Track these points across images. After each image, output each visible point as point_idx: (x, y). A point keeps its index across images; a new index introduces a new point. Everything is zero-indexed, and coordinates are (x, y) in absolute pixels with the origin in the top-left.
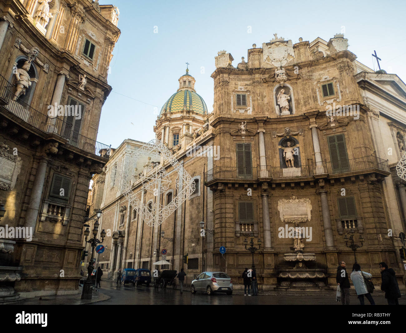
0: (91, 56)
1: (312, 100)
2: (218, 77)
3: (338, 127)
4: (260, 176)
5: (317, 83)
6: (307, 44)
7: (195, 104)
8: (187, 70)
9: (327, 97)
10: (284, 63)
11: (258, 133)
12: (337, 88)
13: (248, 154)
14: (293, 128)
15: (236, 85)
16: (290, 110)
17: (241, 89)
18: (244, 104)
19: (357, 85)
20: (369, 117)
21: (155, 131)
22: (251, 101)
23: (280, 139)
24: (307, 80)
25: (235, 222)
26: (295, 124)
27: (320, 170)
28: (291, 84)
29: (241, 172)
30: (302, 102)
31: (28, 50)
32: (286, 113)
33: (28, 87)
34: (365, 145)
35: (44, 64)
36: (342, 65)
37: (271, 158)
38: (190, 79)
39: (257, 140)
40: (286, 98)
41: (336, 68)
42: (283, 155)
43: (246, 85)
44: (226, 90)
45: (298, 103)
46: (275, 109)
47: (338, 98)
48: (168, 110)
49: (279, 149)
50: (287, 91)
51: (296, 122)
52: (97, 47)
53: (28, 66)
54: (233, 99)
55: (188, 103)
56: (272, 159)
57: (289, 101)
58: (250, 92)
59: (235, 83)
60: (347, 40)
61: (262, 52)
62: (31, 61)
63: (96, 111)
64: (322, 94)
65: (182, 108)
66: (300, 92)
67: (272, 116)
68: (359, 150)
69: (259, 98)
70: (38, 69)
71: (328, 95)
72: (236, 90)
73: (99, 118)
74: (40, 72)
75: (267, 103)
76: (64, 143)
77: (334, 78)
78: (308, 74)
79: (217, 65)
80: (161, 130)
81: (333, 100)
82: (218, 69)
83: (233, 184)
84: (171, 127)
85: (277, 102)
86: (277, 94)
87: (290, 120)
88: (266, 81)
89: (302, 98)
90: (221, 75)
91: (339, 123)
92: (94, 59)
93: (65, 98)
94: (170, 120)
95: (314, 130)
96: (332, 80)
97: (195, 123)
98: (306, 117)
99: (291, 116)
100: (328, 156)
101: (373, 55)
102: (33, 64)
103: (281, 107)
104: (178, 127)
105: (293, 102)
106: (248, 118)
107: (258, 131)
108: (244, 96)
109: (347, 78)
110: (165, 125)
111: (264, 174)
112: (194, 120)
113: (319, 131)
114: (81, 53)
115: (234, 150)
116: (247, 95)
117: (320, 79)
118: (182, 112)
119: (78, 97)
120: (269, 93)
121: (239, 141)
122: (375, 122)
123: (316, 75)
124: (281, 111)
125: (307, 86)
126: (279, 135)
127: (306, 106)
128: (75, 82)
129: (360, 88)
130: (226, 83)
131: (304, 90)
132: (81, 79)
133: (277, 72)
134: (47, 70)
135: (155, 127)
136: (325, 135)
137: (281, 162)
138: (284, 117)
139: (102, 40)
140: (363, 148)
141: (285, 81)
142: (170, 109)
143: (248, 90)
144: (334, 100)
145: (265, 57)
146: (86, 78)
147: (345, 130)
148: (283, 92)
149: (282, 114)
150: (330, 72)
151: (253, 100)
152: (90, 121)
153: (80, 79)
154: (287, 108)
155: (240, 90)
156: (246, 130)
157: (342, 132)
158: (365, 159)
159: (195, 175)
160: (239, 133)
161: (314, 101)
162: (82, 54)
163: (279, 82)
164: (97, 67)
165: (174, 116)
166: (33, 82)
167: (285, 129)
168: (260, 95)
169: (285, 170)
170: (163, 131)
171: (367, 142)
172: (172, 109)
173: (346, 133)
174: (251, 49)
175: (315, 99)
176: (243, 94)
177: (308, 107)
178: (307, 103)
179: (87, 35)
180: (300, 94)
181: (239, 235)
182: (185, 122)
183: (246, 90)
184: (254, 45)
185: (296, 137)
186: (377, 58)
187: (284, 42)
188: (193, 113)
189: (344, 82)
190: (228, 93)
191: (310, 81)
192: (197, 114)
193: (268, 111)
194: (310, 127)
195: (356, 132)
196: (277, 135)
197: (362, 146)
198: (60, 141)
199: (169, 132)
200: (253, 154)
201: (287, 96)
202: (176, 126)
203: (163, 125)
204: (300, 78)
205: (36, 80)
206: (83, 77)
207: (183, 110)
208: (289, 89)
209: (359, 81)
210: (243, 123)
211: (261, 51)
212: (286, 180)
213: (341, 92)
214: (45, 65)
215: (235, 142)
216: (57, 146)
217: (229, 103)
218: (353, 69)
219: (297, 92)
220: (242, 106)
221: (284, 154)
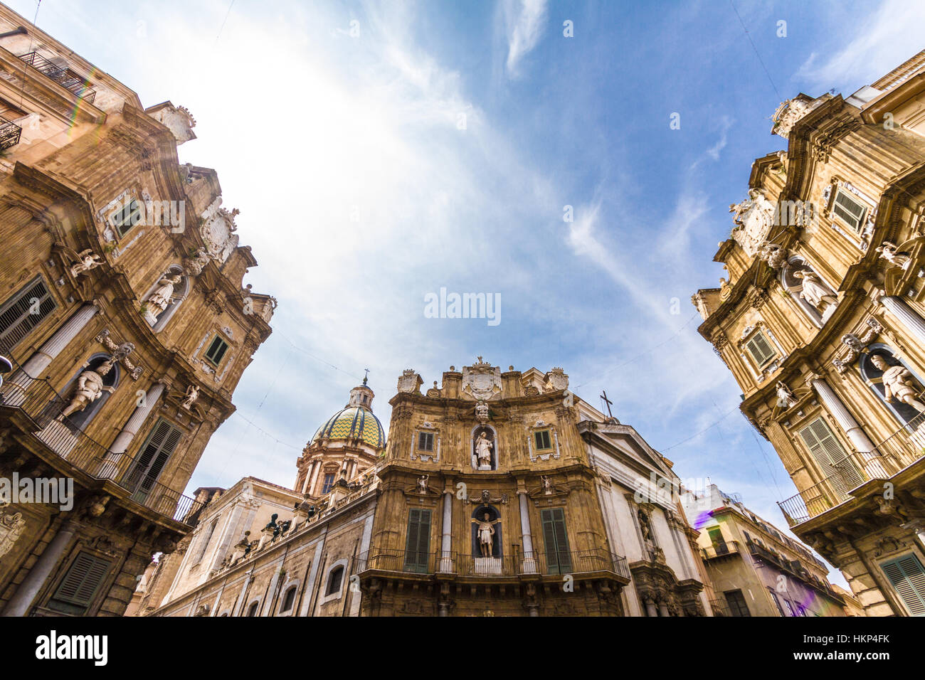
0: (217, 360)
1: (522, 452)
2: (398, 405)
3: (555, 497)
4: (439, 571)
5: (529, 429)
6: (517, 375)
7: (367, 429)
8: (365, 380)
9: (541, 451)
10: (488, 397)
11: (445, 495)
12: (554, 439)
13: (426, 528)
14: (494, 493)
15: (421, 419)
16: (492, 463)
17: (428, 426)
18: (430, 448)
19: (581, 437)
20: (597, 486)
21: (298, 466)
22: (439, 444)
23: (474, 507)
24: (516, 422)
26: (497, 486)
27: (529, 567)
28: (496, 426)
29: (410, 560)
30: (508, 453)
31: (117, 347)
32: (486, 467)
33: (93, 400)
34: (593, 528)
35: (136, 367)
36: (560, 409)
37: (459, 537)
38: (367, 392)
39: (441, 506)
40: (488, 446)
41: (552, 412)
42: (477, 535)
43: (435, 420)
44: (407, 425)
45: (503, 454)
46: (471, 460)
47: (556, 453)
48: (326, 435)
49: (473, 524)
50: (490, 436)
51: (499, 483)
52: (231, 348)
53: (105, 369)
54: (415, 439)
55: (358, 427)
56: (461, 540)
57: (492, 450)
58: (439, 431)
59: (421, 416)
60: (567, 377)
61: (461, 378)
62: (114, 361)
63: (198, 443)
64: (535, 445)
65: (347, 434)
66: (507, 439)
67: (467, 471)
68: (584, 536)
69: (450, 441)
70: (123, 373)
71: (542, 448)
72: (421, 426)
73: (201, 454)
74: (123, 379)
75: (462, 450)
76: (121, 498)
77: (550, 424)
78: (518, 415)
79: (399, 388)
80: (309, 465)
81: (548, 455)
82: (399, 394)
83: (396, 582)
84: (325, 463)
85: (475, 449)
86: (476, 437)
87: (491, 479)
88: (461, 419)
89: (509, 448)
90: (403, 402)
91: (558, 491)
92: (221, 364)
93: (153, 420)
94: (327, 452)
95: (523, 499)
96: (548, 426)
97: (362, 460)
98: (512, 478)
99: (492, 472)
100: (541, 542)
101: (602, 397)
102: (116, 367)
103: (479, 457)
104: (335, 464)
105: (497, 453)
106: (433, 470)
107: (445, 492)
108: (430, 437)
109: (567, 428)
110: (317, 458)
111: (446, 567)
112: (362, 454)
113: (529, 500)
114: (202, 354)
115: (406, 519)
116: (434, 435)
117: (533, 423)
118: (346, 440)
119: (176, 418)
120: (464, 436)
121: (415, 505)
122: (606, 494)
123: (529, 417)
124: (479, 465)
125: (516, 431)
126: (473, 500)
127: (513, 459)
128: (178, 396)
129: (585, 442)
130: (408, 416)
131: (511, 436)
132: (191, 392)
133: (478, 408)
134: (137, 376)
135: (300, 459)
136: (537, 507)
137: (473, 546)
138: (483, 473)
139: (240, 339)
140: (589, 534)
141: (487, 422)
142: (329, 435)
143: (437, 429)
144: (551, 456)
145: (464, 386)
146: (199, 391)
147: (564, 503)
148: (484, 436)
149: (480, 469)
150: (545, 416)
151: (442, 444)
152: (183, 458)
153: (187, 392)
154: (488, 460)
155: (426, 427)
156: (428, 489)
157: (561, 505)
158: (593, 554)
159: (339, 557)
160: (417, 494)
161: (524, 454)
162: (204, 356)
163: (480, 422)
164: (222, 376)
165: (333, 445)
166: (104, 392)
167: (483, 493)
168: (452, 438)
169: (479, 562)
170: (310, 467)
171: (595, 526)
172: (332, 434)
173: (566, 507)
174: (448, 373)
175: (526, 452)
176: (430, 432)
177: (516, 461)
178: (514, 456)
179: (220, 330)
180: (507, 442)
182: (347, 457)
183: (433, 428)
184: (452, 368)
185: (497, 507)
186: (608, 401)
187: (490, 370)
188: (362, 442)
189: (563, 431)
190: (408, 429)
191: (520, 425)
192: (368, 445)
193: (461, 462)
194: (518, 493)
195: (580, 508)
196: (471, 501)
197: (588, 531)
198: (114, 494)
199: (320, 471)
200: (433, 529)
201: (489, 442)
202: (333, 461)
203: (313, 457)
204: (507, 420)
205: (112, 390)
206: (193, 390)
207: (348, 437)
208: (493, 433)
209: (582, 432)
210: (423, 477)
211: (459, 377)
212: (478, 579)
213: (560, 445)
214: (137, 369)
215: (409, 506)
216: (105, 503)
217: (407, 445)
218: (575, 416)
219: (503, 438)
220: (426, 452)
221: (479, 532)
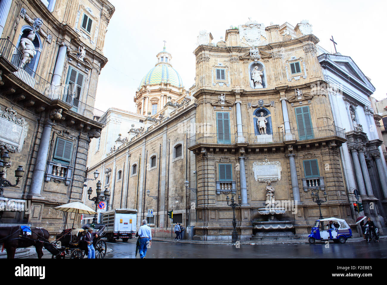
0: (89, 29)
1: (282, 76)
3: (303, 101)
4: (238, 142)
5: (286, 62)
6: (277, 27)
7: (171, 77)
9: (294, 75)
10: (257, 44)
11: (236, 104)
12: (303, 66)
13: (227, 122)
14: (266, 100)
15: (216, 61)
16: (263, 84)
17: (220, 64)
18: (223, 78)
19: (320, 65)
22: (229, 75)
23: (254, 109)
24: (277, 58)
25: (216, 182)
26: (267, 97)
27: (289, 137)
28: (264, 62)
29: (220, 138)
30: (273, 77)
31: (33, 21)
32: (259, 87)
33: (33, 56)
34: (327, 115)
36: (307, 47)
37: (246, 126)
38: (167, 55)
39: (235, 110)
40: (260, 74)
41: (302, 49)
42: (257, 124)
43: (225, 61)
44: (208, 65)
45: (270, 78)
46: (250, 83)
47: (304, 75)
48: (148, 83)
49: (254, 118)
51: (268, 95)
52: (94, 22)
54: (213, 74)
56: (248, 127)
57: (262, 77)
58: (228, 67)
59: (215, 59)
60: (311, 26)
61: (238, 33)
63: (93, 81)
64: (290, 71)
66: (272, 69)
67: (248, 90)
68: (321, 120)
69: (236, 73)
70: (42, 39)
71: (295, 73)
72: (216, 65)
74: (43, 43)
75: (244, 78)
77: (300, 58)
78: (278, 53)
80: (141, 100)
81: (299, 77)
82: (200, 46)
83: (214, 149)
85: (251, 77)
87: (263, 94)
88: (241, 59)
89: (273, 75)
90: (203, 51)
91: (305, 97)
92: (91, 32)
93: (67, 68)
94: (150, 92)
95: (284, 102)
96: (299, 59)
98: (276, 92)
99: (263, 89)
100: (295, 125)
101: (331, 40)
103: (255, 81)
105: (266, 78)
106: (227, 91)
107: (236, 102)
108: (223, 71)
109: (312, 59)
110: (145, 95)
111: (241, 140)
112: (171, 92)
113: (288, 103)
114: (80, 26)
115: (215, 118)
116: (225, 70)
117: (289, 58)
118: (160, 84)
120: (245, 69)
121: (219, 110)
122: (334, 97)
123: (285, 54)
124: (255, 85)
125: (278, 64)
127: (276, 81)
129: (322, 68)
130: (207, 59)
131: (275, 67)
132: (81, 51)
133: (252, 51)
134: (50, 41)
136: (292, 107)
137: (255, 130)
138: (258, 90)
139: (98, 16)
140: (324, 119)
141: (258, 59)
143: (226, 66)
144: (301, 77)
145: (241, 37)
146: (85, 49)
147: (310, 103)
148: (257, 68)
149: (256, 88)
150: (297, 52)
151: (231, 75)
152: (88, 89)
153: (79, 50)
154: (260, 83)
155: (220, 66)
156: (226, 101)
157: (307, 104)
158: (327, 128)
159: (178, 140)
160: (219, 104)
161: (284, 77)
162: (81, 28)
163: (253, 60)
164: (94, 40)
165: (153, 88)
166: (37, 51)
167: (259, 101)
168: (237, 71)
169: (259, 136)
170: (143, 101)
171: (328, 113)
172: (151, 82)
173: (310, 105)
174: (229, 30)
175: (284, 76)
176: (223, 69)
177: (279, 82)
178: (277, 79)
179: (85, 10)
180: (272, 71)
181: (219, 193)
183: (224, 66)
185: (268, 108)
186: (334, 43)
187: (258, 26)
188: (170, 85)
189: (309, 61)
190: (209, 68)
191: (280, 60)
192: (173, 86)
193: (244, 85)
194: (281, 100)
195: (319, 105)
196: (252, 106)
197: (324, 117)
198: (64, 108)
199: (148, 102)
200: (231, 123)
201: (260, 72)
204: (271, 57)
205: (40, 50)
206: (82, 49)
207: (161, 82)
208: (262, 66)
209: (321, 61)
210: (222, 95)
212: (260, 145)
213: (307, 70)
214: (48, 36)
215: (215, 111)
216: (61, 112)
217: (209, 77)
218: (316, 51)
219: (269, 69)
220: (221, 80)
221: (258, 122)
